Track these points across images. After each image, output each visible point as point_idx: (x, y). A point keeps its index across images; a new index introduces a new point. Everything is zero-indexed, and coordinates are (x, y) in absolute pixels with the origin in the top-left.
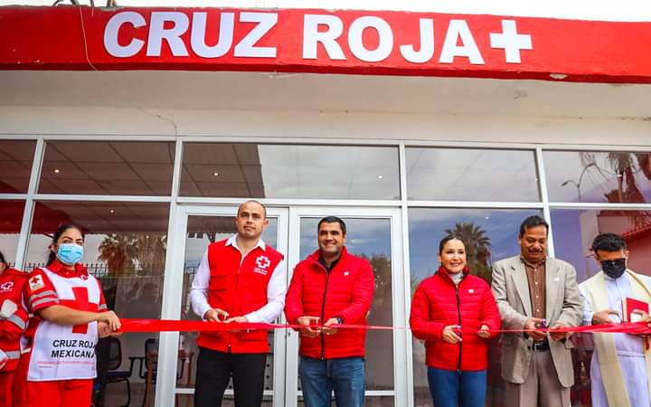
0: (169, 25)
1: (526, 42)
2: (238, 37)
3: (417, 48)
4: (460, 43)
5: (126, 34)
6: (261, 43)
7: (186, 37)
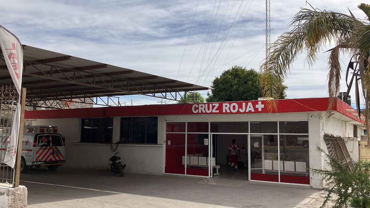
0: (202, 107)
1: (263, 106)
2: (213, 109)
3: (242, 109)
4: (250, 107)
5: (196, 109)
6: (216, 110)
7: (205, 109)
